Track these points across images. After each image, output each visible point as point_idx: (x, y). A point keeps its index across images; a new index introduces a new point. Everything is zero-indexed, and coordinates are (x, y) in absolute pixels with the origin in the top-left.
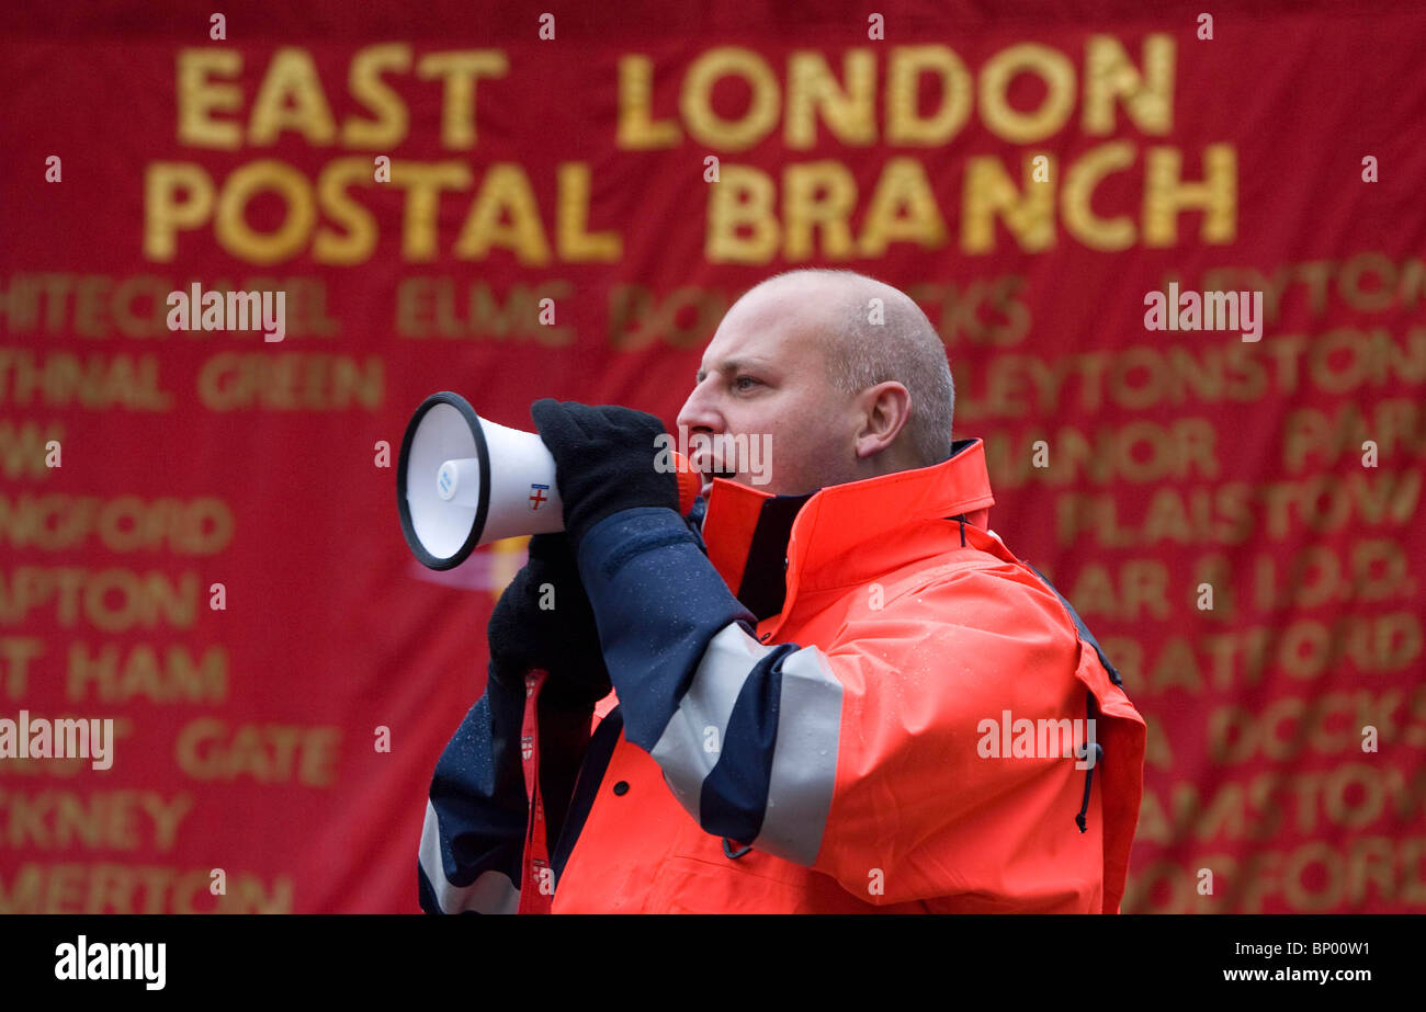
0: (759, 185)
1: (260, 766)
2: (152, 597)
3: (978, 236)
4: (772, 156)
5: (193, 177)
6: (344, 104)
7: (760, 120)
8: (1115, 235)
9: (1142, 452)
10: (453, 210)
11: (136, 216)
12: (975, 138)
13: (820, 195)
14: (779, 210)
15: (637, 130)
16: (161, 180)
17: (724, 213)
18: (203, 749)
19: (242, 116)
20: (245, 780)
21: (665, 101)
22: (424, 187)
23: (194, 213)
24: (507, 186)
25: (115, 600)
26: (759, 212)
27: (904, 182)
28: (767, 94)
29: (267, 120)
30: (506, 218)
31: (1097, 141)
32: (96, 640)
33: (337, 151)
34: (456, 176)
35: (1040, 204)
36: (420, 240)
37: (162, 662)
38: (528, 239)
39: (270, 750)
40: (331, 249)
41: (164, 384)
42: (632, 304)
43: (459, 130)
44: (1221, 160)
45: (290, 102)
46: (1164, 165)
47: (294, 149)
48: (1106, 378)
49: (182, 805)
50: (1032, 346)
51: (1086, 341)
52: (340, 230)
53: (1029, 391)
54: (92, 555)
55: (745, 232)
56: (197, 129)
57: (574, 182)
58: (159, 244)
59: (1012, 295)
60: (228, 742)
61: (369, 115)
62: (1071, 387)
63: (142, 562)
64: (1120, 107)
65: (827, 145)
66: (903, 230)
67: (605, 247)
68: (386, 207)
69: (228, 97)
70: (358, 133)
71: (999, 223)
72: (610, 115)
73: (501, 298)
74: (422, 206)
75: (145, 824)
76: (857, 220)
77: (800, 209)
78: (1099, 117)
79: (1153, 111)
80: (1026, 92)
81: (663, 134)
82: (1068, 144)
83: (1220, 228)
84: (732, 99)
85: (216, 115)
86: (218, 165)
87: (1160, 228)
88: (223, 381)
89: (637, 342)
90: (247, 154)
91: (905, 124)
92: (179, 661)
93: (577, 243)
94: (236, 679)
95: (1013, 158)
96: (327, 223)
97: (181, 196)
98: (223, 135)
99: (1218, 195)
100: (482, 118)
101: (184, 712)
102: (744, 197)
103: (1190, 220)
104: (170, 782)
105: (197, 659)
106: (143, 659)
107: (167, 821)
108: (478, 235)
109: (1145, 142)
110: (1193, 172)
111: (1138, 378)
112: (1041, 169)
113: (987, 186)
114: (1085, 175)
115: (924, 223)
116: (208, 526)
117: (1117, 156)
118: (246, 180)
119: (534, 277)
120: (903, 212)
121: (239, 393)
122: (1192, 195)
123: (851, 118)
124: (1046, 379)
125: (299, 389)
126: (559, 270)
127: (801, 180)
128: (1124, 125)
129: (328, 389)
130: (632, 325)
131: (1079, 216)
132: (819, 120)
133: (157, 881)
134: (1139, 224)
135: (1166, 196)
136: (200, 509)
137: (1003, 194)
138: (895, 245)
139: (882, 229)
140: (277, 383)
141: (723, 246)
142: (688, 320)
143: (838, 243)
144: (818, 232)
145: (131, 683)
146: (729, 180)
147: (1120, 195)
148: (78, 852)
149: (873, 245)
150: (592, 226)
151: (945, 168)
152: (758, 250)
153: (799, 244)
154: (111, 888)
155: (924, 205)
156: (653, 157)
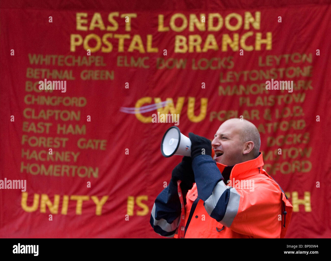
0: (184, 39)
1: (92, 147)
2: (72, 115)
3: (224, 49)
4: (186, 33)
5: (79, 36)
6: (107, 23)
7: (184, 26)
8: (250, 48)
9: (255, 89)
10: (127, 43)
11: (69, 44)
12: (224, 30)
13: (195, 41)
14: (187, 43)
15: (161, 28)
16: (73, 37)
17: (178, 44)
18: (82, 143)
19: (88, 25)
20: (90, 149)
21: (167, 23)
22: (121, 38)
23: (79, 43)
24: (137, 38)
25: (65, 115)
26: (184, 44)
27: (211, 38)
28: (185, 21)
29: (93, 26)
30: (137, 44)
31: (247, 31)
32: (62, 123)
33: (106, 32)
34: (128, 36)
35: (236, 43)
36: (121, 48)
37: (74, 128)
38: (141, 48)
39: (94, 144)
40: (104, 50)
41: (74, 75)
42: (160, 61)
43: (128, 28)
44: (269, 35)
45: (97, 22)
46: (259, 35)
47: (97, 31)
48: (248, 75)
49: (78, 154)
50: (234, 69)
51: (244, 69)
52: (106, 47)
53: (234, 78)
54: (61, 107)
55: (181, 47)
56: (79, 27)
57: (150, 38)
58: (73, 49)
59: (231, 60)
60: (86, 142)
61: (112, 25)
62: (242, 77)
63: (70, 108)
64: (251, 24)
65: (197, 31)
66: (211, 47)
67: (156, 50)
68: (115, 43)
69: (85, 21)
70: (109, 28)
71: (228, 46)
72: (157, 25)
73: (136, 60)
74: (121, 42)
75: (71, 157)
76: (202, 46)
77: (191, 43)
78: (247, 27)
79: (257, 25)
80: (233, 22)
81: (167, 29)
82: (241, 31)
83: (269, 48)
84: (179, 22)
85: (83, 25)
86: (84, 34)
87: (258, 48)
88: (85, 75)
89: (161, 68)
90: (89, 32)
91: (211, 28)
92: (77, 127)
93: (150, 49)
94: (87, 131)
95: (231, 34)
96: (104, 45)
97: (77, 40)
98: (85, 29)
99: (269, 41)
100: (132, 26)
101: (78, 136)
102: (181, 41)
103: (264, 46)
104: (76, 150)
105: (80, 127)
106: (71, 127)
107: (75, 157)
108: (132, 48)
109: (255, 31)
110: (264, 37)
111: (254, 75)
112: (236, 36)
113: (226, 39)
114: (244, 38)
115: (215, 46)
116: (82, 102)
117: (250, 34)
118: (89, 37)
119: (142, 55)
120: (211, 44)
121: (88, 77)
122: (264, 41)
123: (201, 26)
124: (237, 75)
125: (99, 76)
126: (147, 54)
127: (192, 38)
128: (251, 28)
129: (104, 77)
130: (161, 65)
131: (243, 45)
132: (195, 27)
133: (74, 168)
134: (254, 47)
135: (259, 41)
136: (81, 99)
137: (229, 41)
138: (209, 50)
139: (207, 47)
140: (95, 75)
141: (177, 50)
142: (171, 64)
143: (199, 50)
144: (195, 47)
145: (68, 131)
146: (178, 38)
147: (251, 41)
148: (59, 162)
149: (205, 50)
150: (153, 46)
151: (218, 36)
152: (184, 51)
153: (191, 50)
154: (65, 169)
155: (214, 43)
156: (164, 33)
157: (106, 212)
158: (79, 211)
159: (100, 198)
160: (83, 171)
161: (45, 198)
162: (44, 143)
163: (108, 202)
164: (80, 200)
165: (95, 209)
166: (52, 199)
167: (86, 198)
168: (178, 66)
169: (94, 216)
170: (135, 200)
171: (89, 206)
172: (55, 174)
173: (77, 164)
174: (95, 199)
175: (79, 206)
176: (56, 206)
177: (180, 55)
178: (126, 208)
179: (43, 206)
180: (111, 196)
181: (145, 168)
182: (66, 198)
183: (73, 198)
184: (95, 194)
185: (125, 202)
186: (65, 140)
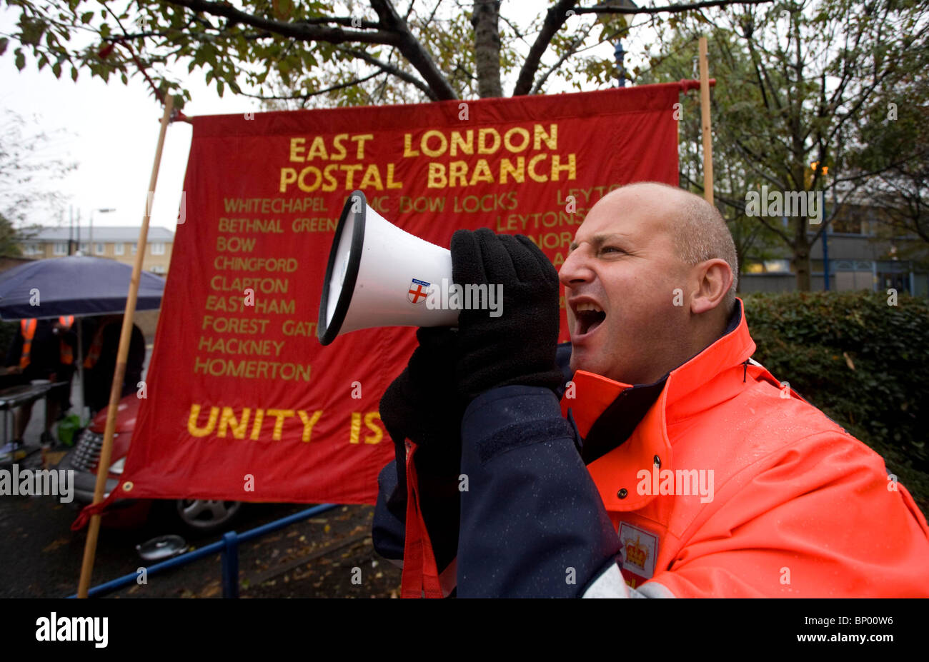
0: (442, 168)
1: (304, 332)
2: (277, 285)
3: (503, 180)
4: (446, 159)
5: (292, 171)
7: (443, 149)
8: (543, 179)
9: (551, 241)
10: (358, 177)
11: (278, 182)
12: (502, 152)
13: (459, 169)
14: (447, 174)
15: (408, 153)
16: (284, 172)
17: (432, 175)
18: (288, 329)
19: (306, 154)
20: (300, 335)
21: (416, 144)
22: (350, 170)
23: (292, 180)
24: (373, 169)
25: (268, 285)
26: (442, 175)
27: (482, 165)
28: (444, 143)
29: (312, 155)
30: (372, 178)
31: (537, 153)
32: (262, 297)
33: (329, 162)
34: (360, 167)
35: (521, 170)
36: (349, 185)
37: (279, 305)
38: (378, 184)
39: (306, 328)
40: (326, 188)
41: (282, 226)
42: (406, 201)
43: (360, 156)
44: (572, 157)
45: (318, 150)
46: (556, 159)
48: (540, 219)
49: (283, 343)
50: (518, 211)
51: (534, 210)
52: (329, 183)
53: (518, 224)
55: (438, 180)
56: (294, 158)
57: (391, 167)
58: (283, 189)
59: (513, 196)
60: (295, 326)
61: (338, 152)
62: (531, 221)
63: (275, 275)
64: (543, 142)
65: (461, 155)
66: (482, 178)
67: (399, 185)
68: (341, 177)
69: (302, 149)
70: (334, 157)
71: (509, 175)
72: (402, 149)
74: (350, 176)
75: (272, 349)
76: (469, 176)
77: (453, 174)
78: (537, 146)
79: (552, 144)
80: (517, 140)
81: (416, 153)
82: (529, 153)
83: (572, 176)
84: (434, 144)
85: (299, 154)
87: (555, 177)
88: (297, 225)
89: (407, 212)
90: (306, 164)
91: (482, 149)
92: (283, 303)
93: (391, 184)
94: (297, 309)
95: (513, 158)
96: (325, 181)
97: (289, 176)
98: (301, 159)
99: (572, 167)
100: (366, 152)
101: (285, 317)
102: (438, 171)
103: (564, 174)
104: (280, 337)
105: (288, 303)
106: (274, 302)
107: (278, 349)
108: (365, 182)
109: (550, 153)
110: (564, 161)
111: (550, 219)
112: (521, 161)
113: (506, 166)
114: (533, 162)
115: (488, 177)
116: (292, 265)
117: (543, 157)
118: (305, 171)
119: (379, 194)
120: (482, 173)
121: (302, 228)
122: (564, 167)
123: (467, 148)
124: (523, 220)
125: (316, 227)
126: (386, 191)
127: (453, 166)
128: (544, 148)
129: (324, 227)
130: (406, 207)
131: (532, 174)
132: (459, 148)
133: (275, 365)
134: (549, 177)
135: (556, 168)
136: (290, 260)
137: (511, 168)
138: (479, 183)
139: (476, 178)
140: (310, 225)
141: (431, 184)
142: (421, 205)
143: (464, 183)
144: (458, 179)
145: (271, 309)
146: (433, 166)
147: (544, 168)
148: (255, 357)
149: (473, 183)
150: (395, 180)
151: (494, 162)
152: (442, 185)
153: (453, 183)
154: (263, 367)
155: (488, 172)
156: (413, 159)
157: (318, 437)
158: (277, 435)
159: (310, 414)
160: (288, 371)
161: (228, 412)
162: (236, 327)
163: (321, 420)
164: (281, 415)
165: (302, 432)
166: (238, 415)
167: (290, 413)
168: (433, 209)
169: (300, 441)
170: (363, 418)
171: (293, 426)
172: (248, 375)
173: (280, 359)
174: (303, 415)
175: (279, 425)
176: (243, 426)
177: (435, 193)
178: (349, 431)
179: (223, 426)
180: (325, 411)
181: (378, 367)
182: (260, 413)
183: (271, 412)
184: (302, 408)
185: (347, 422)
186: (264, 322)
